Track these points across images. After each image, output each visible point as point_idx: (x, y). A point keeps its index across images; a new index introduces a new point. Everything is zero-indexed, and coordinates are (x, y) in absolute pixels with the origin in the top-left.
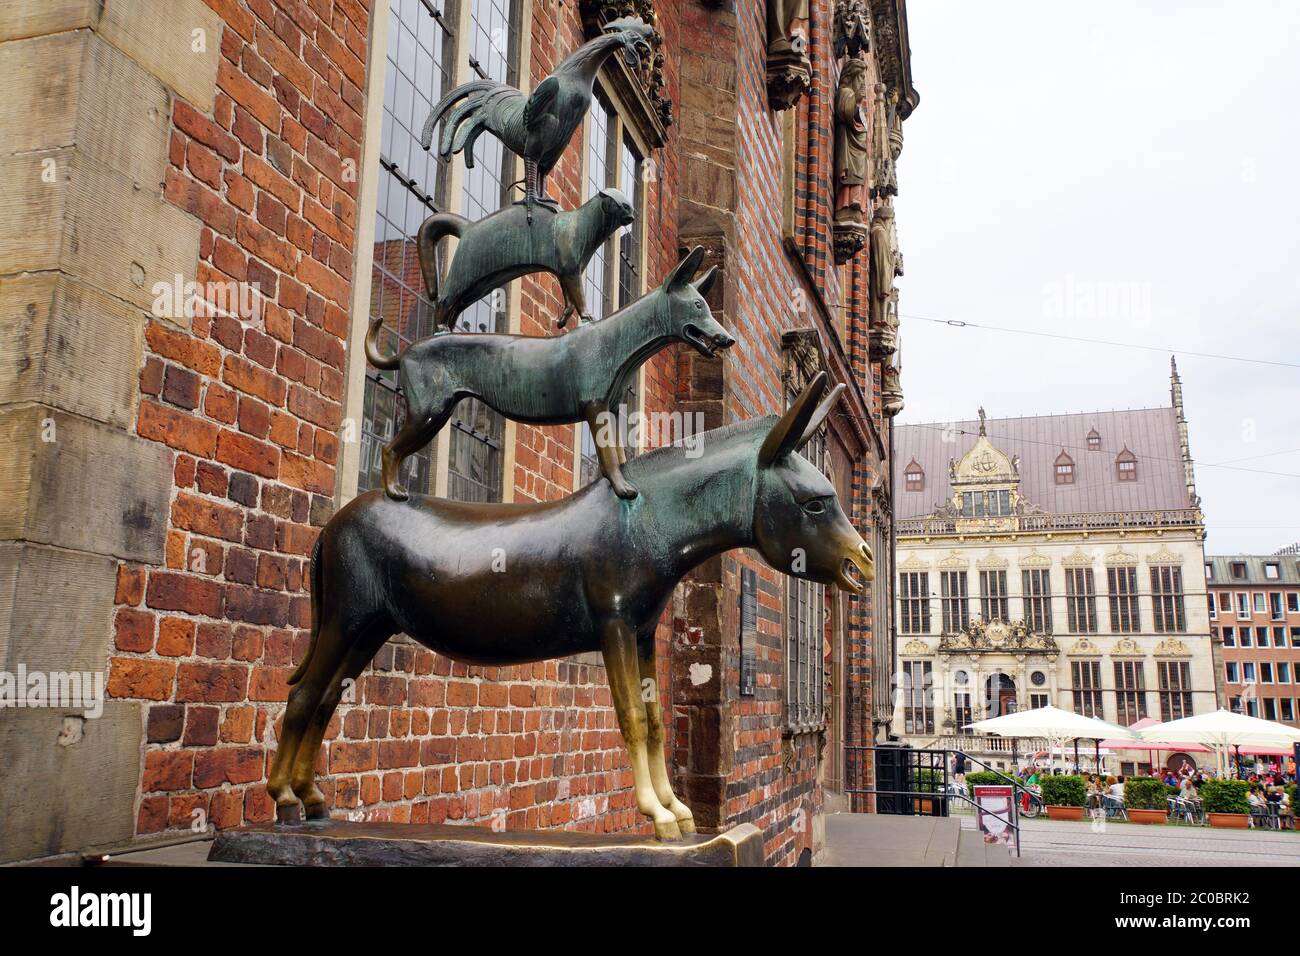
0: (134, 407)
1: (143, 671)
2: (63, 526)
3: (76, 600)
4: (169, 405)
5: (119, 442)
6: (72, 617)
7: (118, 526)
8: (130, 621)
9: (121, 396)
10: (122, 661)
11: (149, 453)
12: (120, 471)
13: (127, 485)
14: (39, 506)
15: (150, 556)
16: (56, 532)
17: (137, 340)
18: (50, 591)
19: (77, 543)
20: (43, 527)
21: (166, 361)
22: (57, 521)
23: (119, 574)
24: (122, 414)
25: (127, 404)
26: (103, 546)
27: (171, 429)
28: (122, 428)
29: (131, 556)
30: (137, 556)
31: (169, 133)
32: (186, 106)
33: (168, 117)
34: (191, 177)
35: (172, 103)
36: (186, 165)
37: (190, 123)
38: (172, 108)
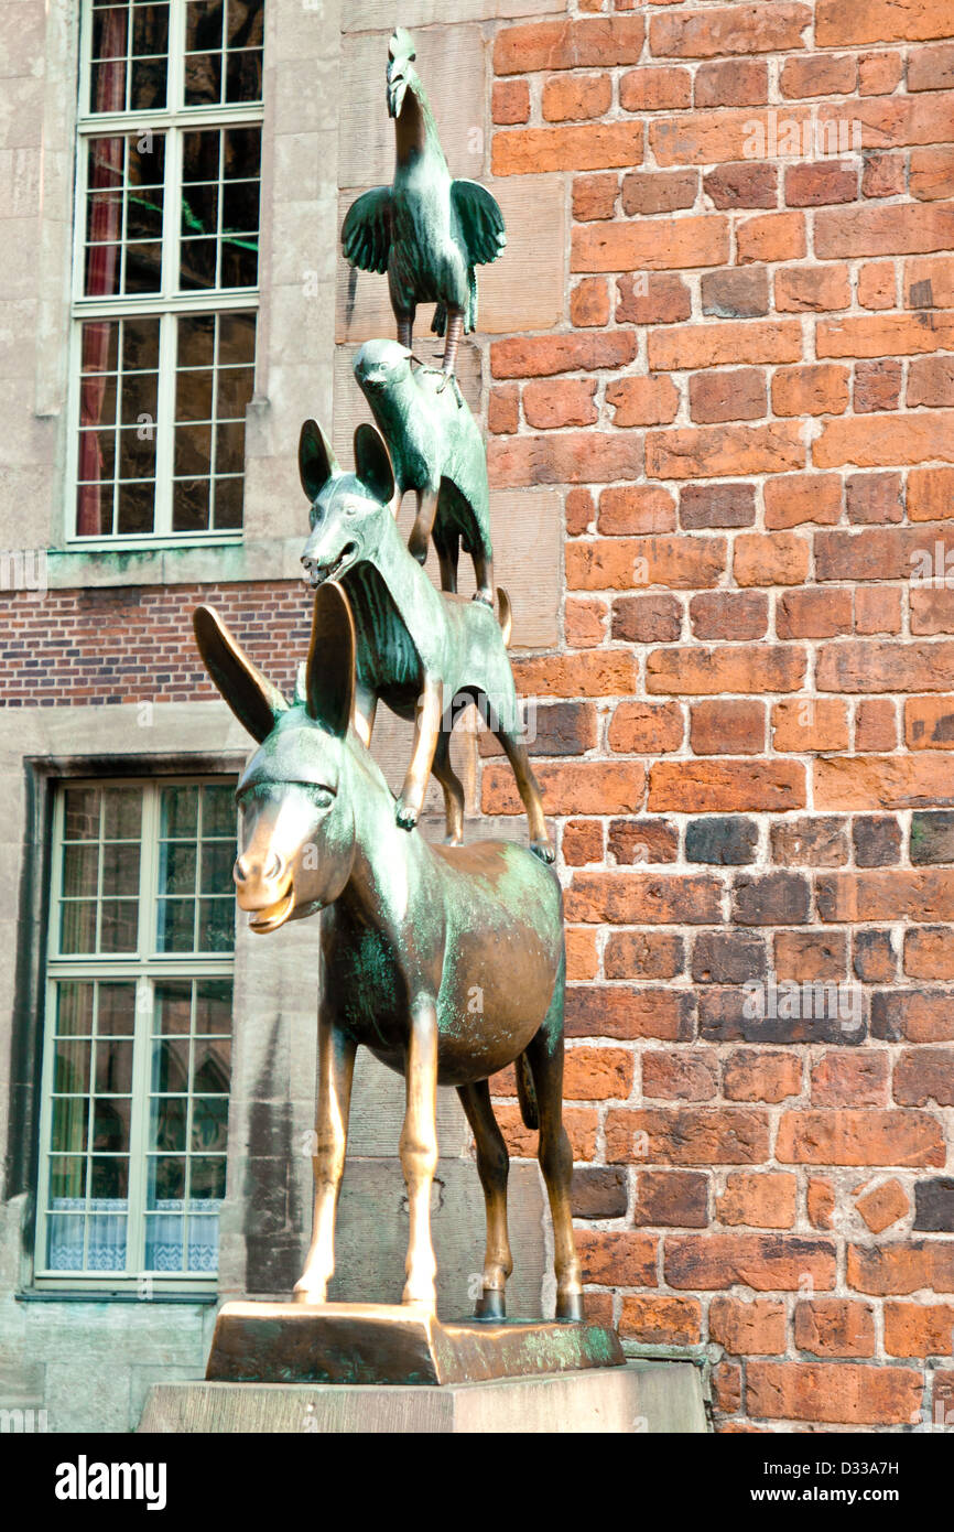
0: (471, 777)
31: (485, 395)
32: (511, 341)
33: (480, 376)
34: (536, 433)
35: (486, 352)
36: (522, 424)
37: (524, 359)
38: (486, 361)
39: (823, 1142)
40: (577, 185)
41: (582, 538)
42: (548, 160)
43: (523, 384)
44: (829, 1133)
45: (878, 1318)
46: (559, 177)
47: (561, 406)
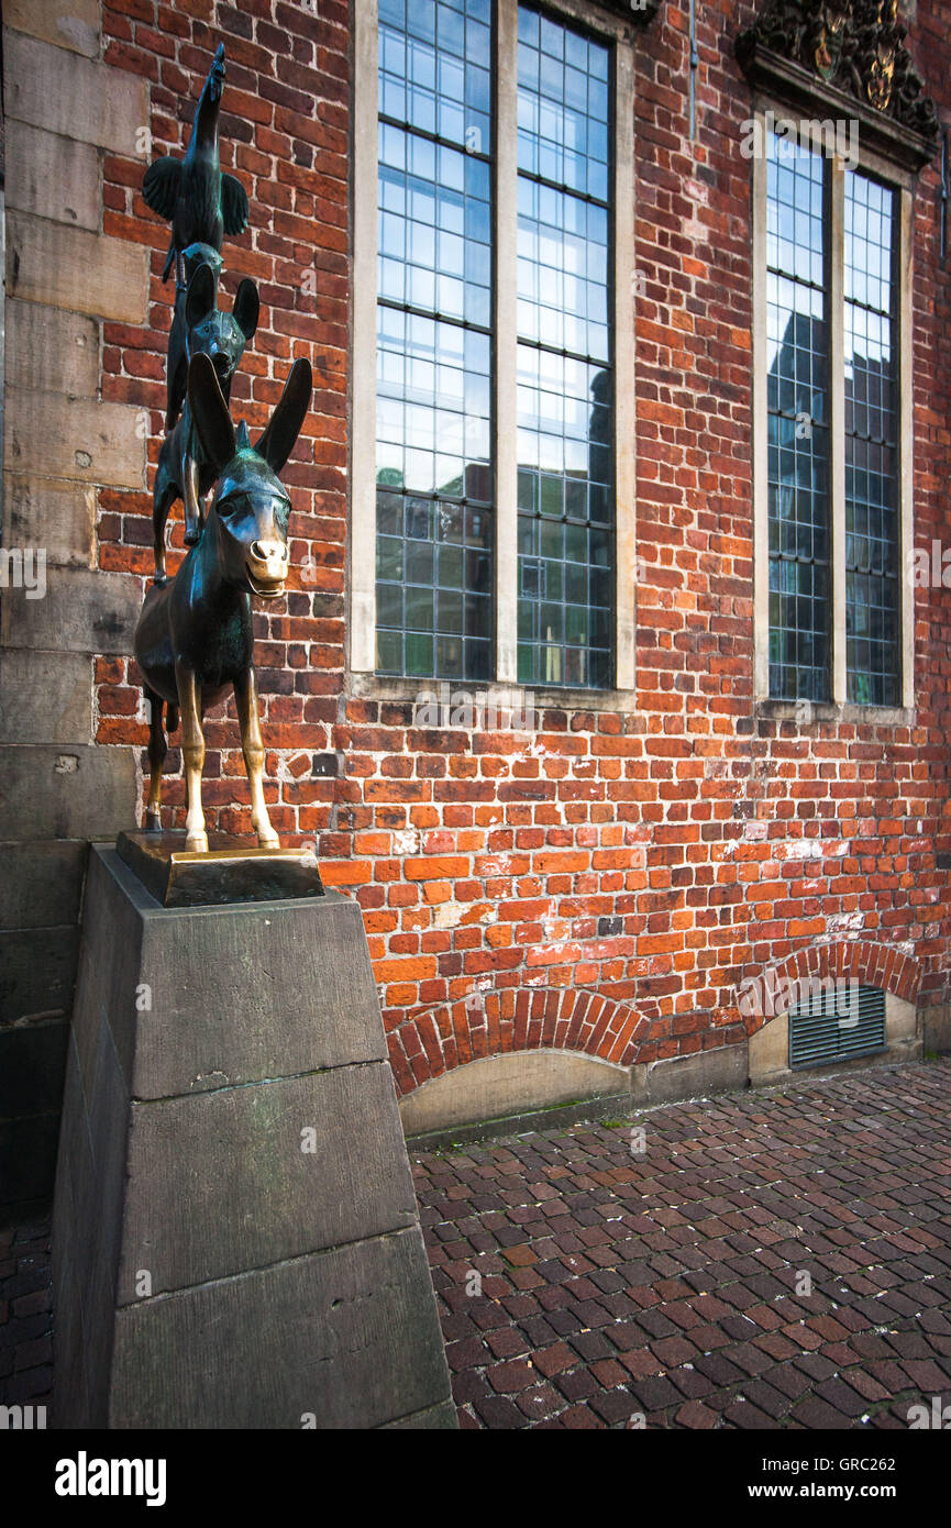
0: (94, 550)
1: (130, 726)
2: (36, 636)
3: (56, 682)
4: (131, 546)
5: (83, 577)
6: (54, 693)
7: (89, 633)
8: (113, 695)
9: (78, 545)
10: (109, 721)
11: (113, 582)
12: (86, 596)
13: (94, 605)
14: (11, 625)
15: (124, 651)
16: (31, 640)
17: (89, 504)
18: (31, 677)
19: (51, 646)
20: (17, 637)
21: (123, 515)
22: (30, 634)
23: (96, 664)
24: (80, 557)
25: (86, 549)
26: (77, 646)
27: (134, 561)
28: (83, 567)
29: (107, 651)
30: (112, 651)
31: (101, 350)
32: (116, 325)
33: (98, 339)
34: (129, 377)
35: (101, 327)
36: (123, 370)
37: (123, 336)
38: (101, 331)
39: (274, 738)
40: (152, 253)
41: (156, 437)
42: (138, 236)
43: (122, 350)
44: (277, 734)
45: (297, 813)
46: (143, 247)
47: (146, 366)
